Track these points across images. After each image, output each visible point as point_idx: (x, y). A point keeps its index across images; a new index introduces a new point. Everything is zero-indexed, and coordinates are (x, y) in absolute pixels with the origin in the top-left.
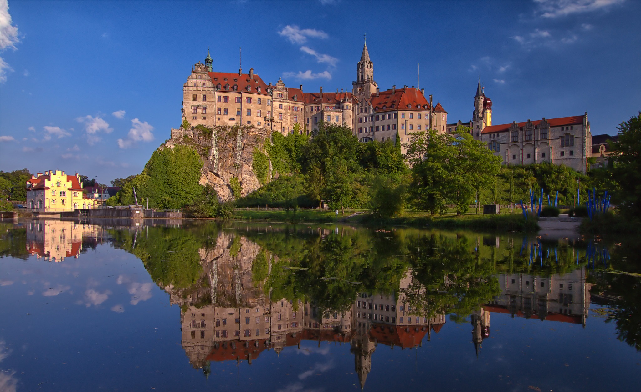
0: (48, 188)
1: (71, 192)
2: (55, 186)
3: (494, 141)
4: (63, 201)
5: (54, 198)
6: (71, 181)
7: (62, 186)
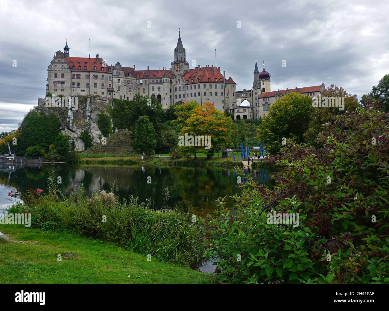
3: (267, 103)
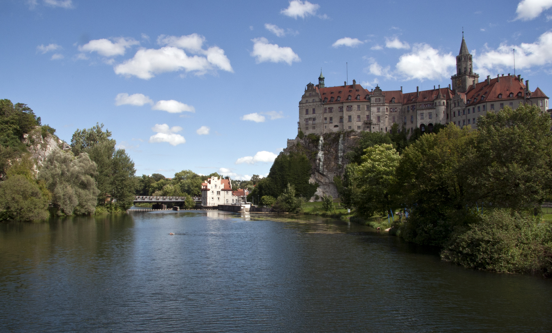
0: (209, 190)
1: (223, 192)
2: (214, 187)
4: (219, 198)
5: (213, 196)
6: (223, 184)
7: (218, 187)
